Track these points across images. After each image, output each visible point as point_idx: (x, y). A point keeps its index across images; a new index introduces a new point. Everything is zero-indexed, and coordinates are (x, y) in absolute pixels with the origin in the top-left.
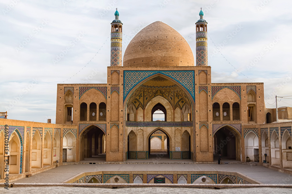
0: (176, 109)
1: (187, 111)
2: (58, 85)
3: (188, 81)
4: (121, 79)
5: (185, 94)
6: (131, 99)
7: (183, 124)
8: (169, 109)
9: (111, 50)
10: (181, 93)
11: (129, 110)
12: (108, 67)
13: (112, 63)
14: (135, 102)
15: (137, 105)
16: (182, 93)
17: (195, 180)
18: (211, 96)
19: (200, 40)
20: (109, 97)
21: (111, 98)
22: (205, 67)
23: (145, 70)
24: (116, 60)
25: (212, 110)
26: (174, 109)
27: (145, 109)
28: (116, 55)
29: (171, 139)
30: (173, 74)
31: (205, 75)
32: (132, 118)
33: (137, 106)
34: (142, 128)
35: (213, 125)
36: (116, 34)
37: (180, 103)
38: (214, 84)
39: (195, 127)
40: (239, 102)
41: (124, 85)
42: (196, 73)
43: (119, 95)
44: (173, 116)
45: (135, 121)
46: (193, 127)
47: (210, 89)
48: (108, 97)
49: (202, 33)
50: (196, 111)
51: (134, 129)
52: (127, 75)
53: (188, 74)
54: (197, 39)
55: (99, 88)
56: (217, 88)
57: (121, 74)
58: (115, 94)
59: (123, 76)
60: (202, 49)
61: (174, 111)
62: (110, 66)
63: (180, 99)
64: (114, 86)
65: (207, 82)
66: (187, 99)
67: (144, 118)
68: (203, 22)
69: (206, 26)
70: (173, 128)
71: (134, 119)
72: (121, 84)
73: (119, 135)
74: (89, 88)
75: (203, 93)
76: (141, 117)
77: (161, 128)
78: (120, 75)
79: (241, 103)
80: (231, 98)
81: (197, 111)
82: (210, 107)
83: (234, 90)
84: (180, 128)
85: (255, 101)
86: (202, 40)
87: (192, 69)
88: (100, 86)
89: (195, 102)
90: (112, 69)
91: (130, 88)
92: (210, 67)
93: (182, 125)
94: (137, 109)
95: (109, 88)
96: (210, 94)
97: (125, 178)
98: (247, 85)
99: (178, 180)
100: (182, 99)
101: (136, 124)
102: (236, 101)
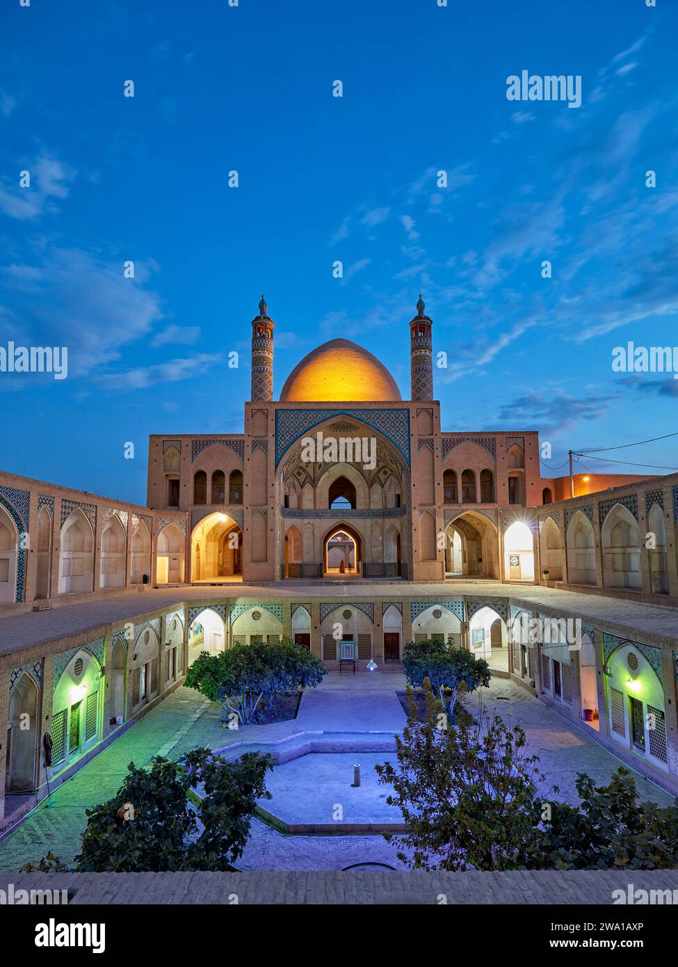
0: (374, 486)
1: (393, 490)
2: (151, 436)
3: (398, 429)
4: (272, 425)
5: (391, 455)
6: (291, 466)
7: (385, 513)
8: (360, 486)
9: (253, 373)
10: (382, 455)
11: (287, 488)
12: (247, 403)
13: (254, 395)
14: (299, 474)
15: (302, 478)
16: (384, 455)
17: (419, 614)
18: (440, 457)
19: (418, 353)
20: (248, 460)
21: (252, 461)
22: (429, 402)
23: (315, 408)
24: (261, 391)
25: (442, 484)
26: (370, 486)
27: (316, 486)
28: (261, 381)
29: (364, 540)
30: (368, 416)
31: (428, 417)
32: (293, 502)
33: (302, 481)
34: (311, 521)
35: (444, 511)
36: (261, 341)
37: (381, 476)
38: (446, 434)
39: (410, 514)
40: (492, 468)
41: (276, 436)
42: (413, 413)
43: (267, 456)
44: (367, 499)
45: (299, 508)
46: (405, 517)
47: (438, 444)
48: (246, 459)
49: (422, 340)
50: (412, 486)
51: (297, 522)
52: (283, 418)
53: (397, 415)
54: (412, 351)
55: (228, 443)
56: (452, 441)
57: (272, 416)
58: (259, 454)
59: (274, 419)
60: (423, 369)
61: (369, 491)
62: (249, 400)
63: (380, 467)
64: (257, 439)
65: (432, 430)
66: (394, 466)
67: (315, 503)
68: (425, 318)
69: (430, 327)
70: (369, 521)
71: (296, 503)
72: (270, 434)
73: (266, 531)
74: (210, 442)
75: (425, 452)
76: (310, 500)
77: (347, 520)
78: (270, 418)
79: (496, 470)
80: (478, 461)
81: (414, 485)
82: (440, 478)
83: (482, 445)
84: (380, 521)
85: (523, 467)
86: (423, 353)
87: (405, 406)
88: (232, 439)
89: (410, 468)
90: (253, 407)
91: (287, 442)
92: (438, 403)
93: (383, 515)
94: (302, 487)
95: (249, 442)
96: (438, 452)
97: (275, 612)
98: (507, 436)
99: (383, 614)
100: (385, 467)
101: (300, 513)
102: (487, 467)
